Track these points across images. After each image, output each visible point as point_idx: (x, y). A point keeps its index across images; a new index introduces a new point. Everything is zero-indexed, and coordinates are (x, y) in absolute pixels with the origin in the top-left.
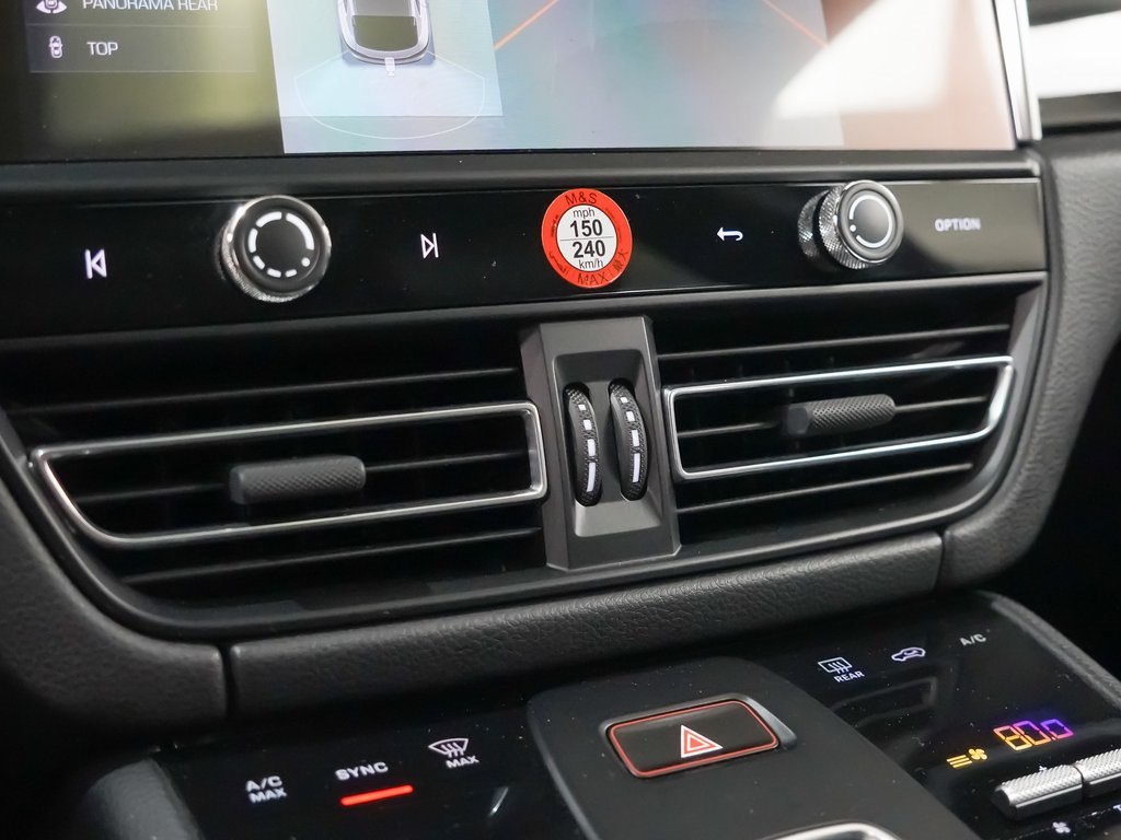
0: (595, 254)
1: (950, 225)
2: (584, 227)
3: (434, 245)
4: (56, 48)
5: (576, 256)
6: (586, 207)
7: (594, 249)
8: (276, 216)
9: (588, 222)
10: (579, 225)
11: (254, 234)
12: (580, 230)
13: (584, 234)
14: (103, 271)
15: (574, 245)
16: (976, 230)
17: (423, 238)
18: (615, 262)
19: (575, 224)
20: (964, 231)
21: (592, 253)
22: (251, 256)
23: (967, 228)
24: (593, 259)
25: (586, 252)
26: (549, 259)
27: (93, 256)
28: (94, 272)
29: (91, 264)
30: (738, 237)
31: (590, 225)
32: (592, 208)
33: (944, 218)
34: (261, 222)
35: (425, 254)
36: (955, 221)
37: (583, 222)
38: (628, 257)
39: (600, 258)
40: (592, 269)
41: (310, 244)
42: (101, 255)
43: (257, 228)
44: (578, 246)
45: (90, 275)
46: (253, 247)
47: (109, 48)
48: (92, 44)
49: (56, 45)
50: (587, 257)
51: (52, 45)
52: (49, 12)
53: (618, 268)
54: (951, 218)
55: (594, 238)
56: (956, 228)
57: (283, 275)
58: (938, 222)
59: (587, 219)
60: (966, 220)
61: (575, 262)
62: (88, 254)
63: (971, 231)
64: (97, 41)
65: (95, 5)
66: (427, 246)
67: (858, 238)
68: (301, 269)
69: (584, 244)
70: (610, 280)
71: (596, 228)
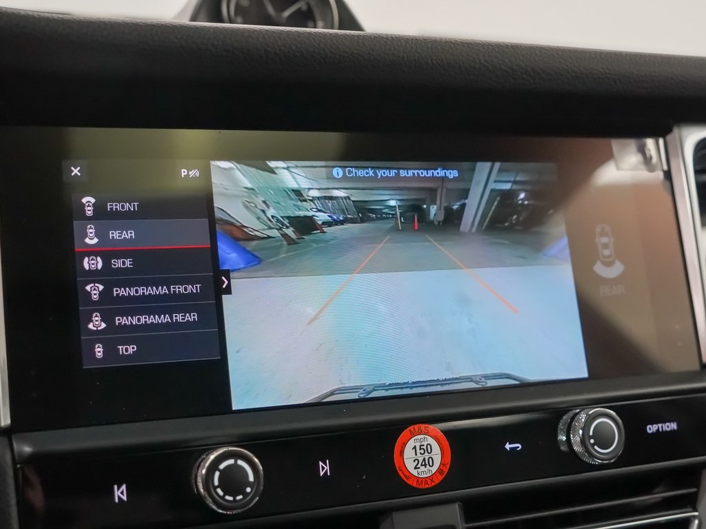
0: (428, 466)
1: (657, 428)
2: (420, 449)
3: (327, 468)
4: (99, 352)
5: (416, 468)
6: (422, 436)
7: (427, 463)
8: (231, 462)
9: (423, 445)
10: (418, 448)
11: (217, 474)
12: (418, 451)
13: (421, 453)
14: (125, 498)
15: (414, 461)
16: (674, 430)
17: (321, 463)
18: (440, 471)
19: (415, 447)
20: (666, 431)
21: (425, 465)
22: (215, 488)
23: (668, 429)
24: (426, 469)
25: (422, 465)
26: (399, 471)
27: (118, 489)
28: (119, 497)
29: (117, 493)
30: (518, 447)
31: (425, 447)
32: (426, 436)
33: (652, 424)
34: (222, 466)
35: (322, 474)
36: (660, 425)
37: (421, 446)
38: (448, 466)
39: (430, 468)
40: (425, 476)
41: (251, 478)
42: (124, 487)
43: (219, 470)
44: (417, 461)
45: (117, 500)
46: (216, 483)
47: (131, 349)
48: (120, 347)
49: (99, 349)
50: (423, 468)
51: (97, 350)
52: (95, 329)
53: (441, 474)
54: (657, 423)
55: (427, 456)
56: (660, 430)
57: (234, 498)
58: (648, 427)
59: (422, 444)
60: (668, 424)
61: (414, 472)
62: (116, 487)
63: (671, 431)
64: (124, 345)
65: (123, 322)
66: (323, 468)
67: (596, 447)
68: (245, 494)
69: (421, 460)
70: (437, 482)
71: (428, 449)
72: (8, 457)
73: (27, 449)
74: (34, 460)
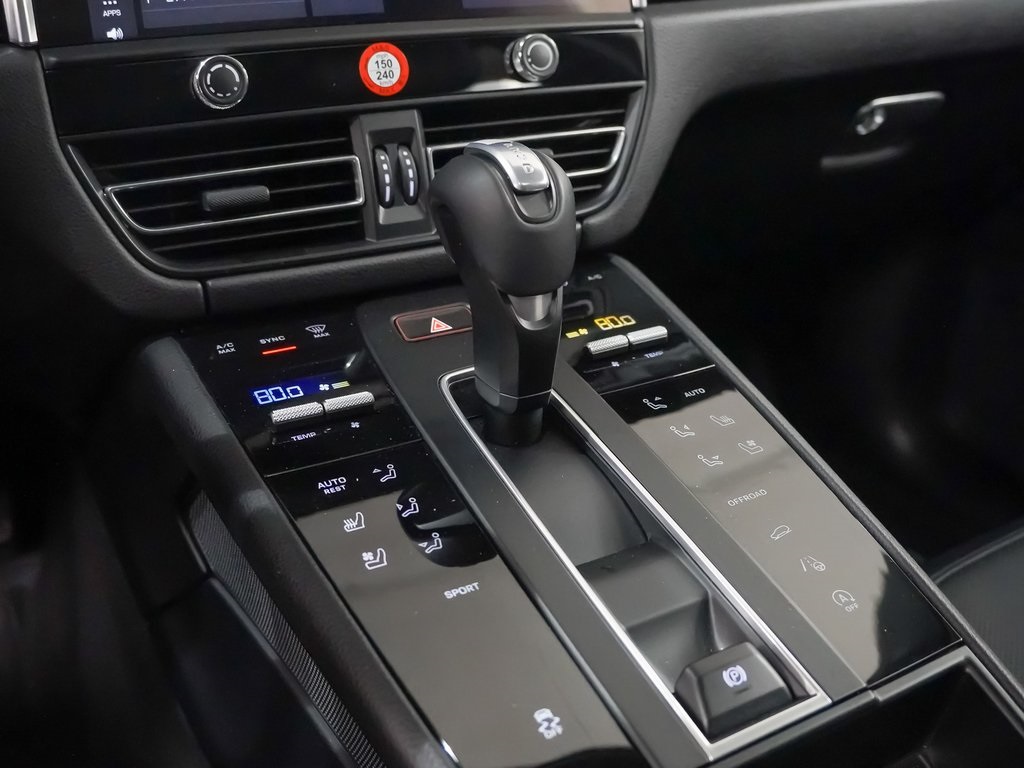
0: (389, 78)
2: (382, 64)
5: (378, 79)
6: (383, 53)
7: (388, 75)
8: (221, 66)
9: (384, 61)
10: (380, 62)
11: (209, 76)
12: (380, 65)
13: (382, 67)
15: (377, 73)
18: (399, 82)
19: (377, 62)
21: (387, 77)
22: (208, 86)
24: (387, 80)
25: (384, 77)
26: (364, 82)
31: (386, 62)
32: (386, 53)
34: (212, 70)
37: (382, 61)
38: (407, 78)
39: (391, 80)
40: (387, 86)
41: (238, 79)
43: (210, 72)
44: (379, 74)
46: (209, 83)
50: (384, 79)
53: (401, 85)
55: (388, 69)
57: (224, 95)
59: (384, 59)
61: (378, 82)
67: (533, 65)
68: (233, 92)
69: (383, 73)
70: (397, 91)
71: (389, 64)
72: (38, 64)
73: (53, 59)
74: (58, 67)
